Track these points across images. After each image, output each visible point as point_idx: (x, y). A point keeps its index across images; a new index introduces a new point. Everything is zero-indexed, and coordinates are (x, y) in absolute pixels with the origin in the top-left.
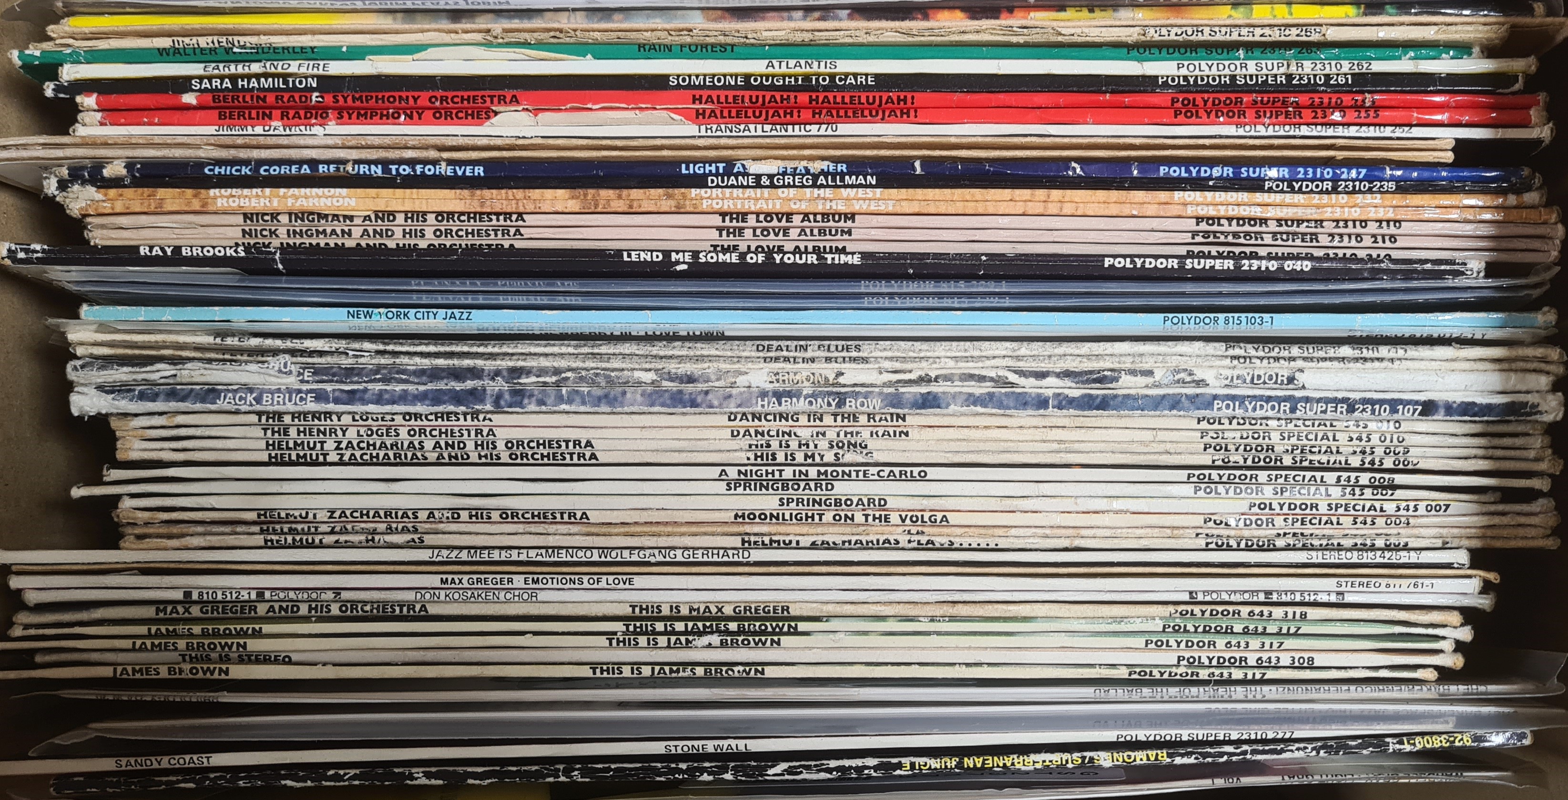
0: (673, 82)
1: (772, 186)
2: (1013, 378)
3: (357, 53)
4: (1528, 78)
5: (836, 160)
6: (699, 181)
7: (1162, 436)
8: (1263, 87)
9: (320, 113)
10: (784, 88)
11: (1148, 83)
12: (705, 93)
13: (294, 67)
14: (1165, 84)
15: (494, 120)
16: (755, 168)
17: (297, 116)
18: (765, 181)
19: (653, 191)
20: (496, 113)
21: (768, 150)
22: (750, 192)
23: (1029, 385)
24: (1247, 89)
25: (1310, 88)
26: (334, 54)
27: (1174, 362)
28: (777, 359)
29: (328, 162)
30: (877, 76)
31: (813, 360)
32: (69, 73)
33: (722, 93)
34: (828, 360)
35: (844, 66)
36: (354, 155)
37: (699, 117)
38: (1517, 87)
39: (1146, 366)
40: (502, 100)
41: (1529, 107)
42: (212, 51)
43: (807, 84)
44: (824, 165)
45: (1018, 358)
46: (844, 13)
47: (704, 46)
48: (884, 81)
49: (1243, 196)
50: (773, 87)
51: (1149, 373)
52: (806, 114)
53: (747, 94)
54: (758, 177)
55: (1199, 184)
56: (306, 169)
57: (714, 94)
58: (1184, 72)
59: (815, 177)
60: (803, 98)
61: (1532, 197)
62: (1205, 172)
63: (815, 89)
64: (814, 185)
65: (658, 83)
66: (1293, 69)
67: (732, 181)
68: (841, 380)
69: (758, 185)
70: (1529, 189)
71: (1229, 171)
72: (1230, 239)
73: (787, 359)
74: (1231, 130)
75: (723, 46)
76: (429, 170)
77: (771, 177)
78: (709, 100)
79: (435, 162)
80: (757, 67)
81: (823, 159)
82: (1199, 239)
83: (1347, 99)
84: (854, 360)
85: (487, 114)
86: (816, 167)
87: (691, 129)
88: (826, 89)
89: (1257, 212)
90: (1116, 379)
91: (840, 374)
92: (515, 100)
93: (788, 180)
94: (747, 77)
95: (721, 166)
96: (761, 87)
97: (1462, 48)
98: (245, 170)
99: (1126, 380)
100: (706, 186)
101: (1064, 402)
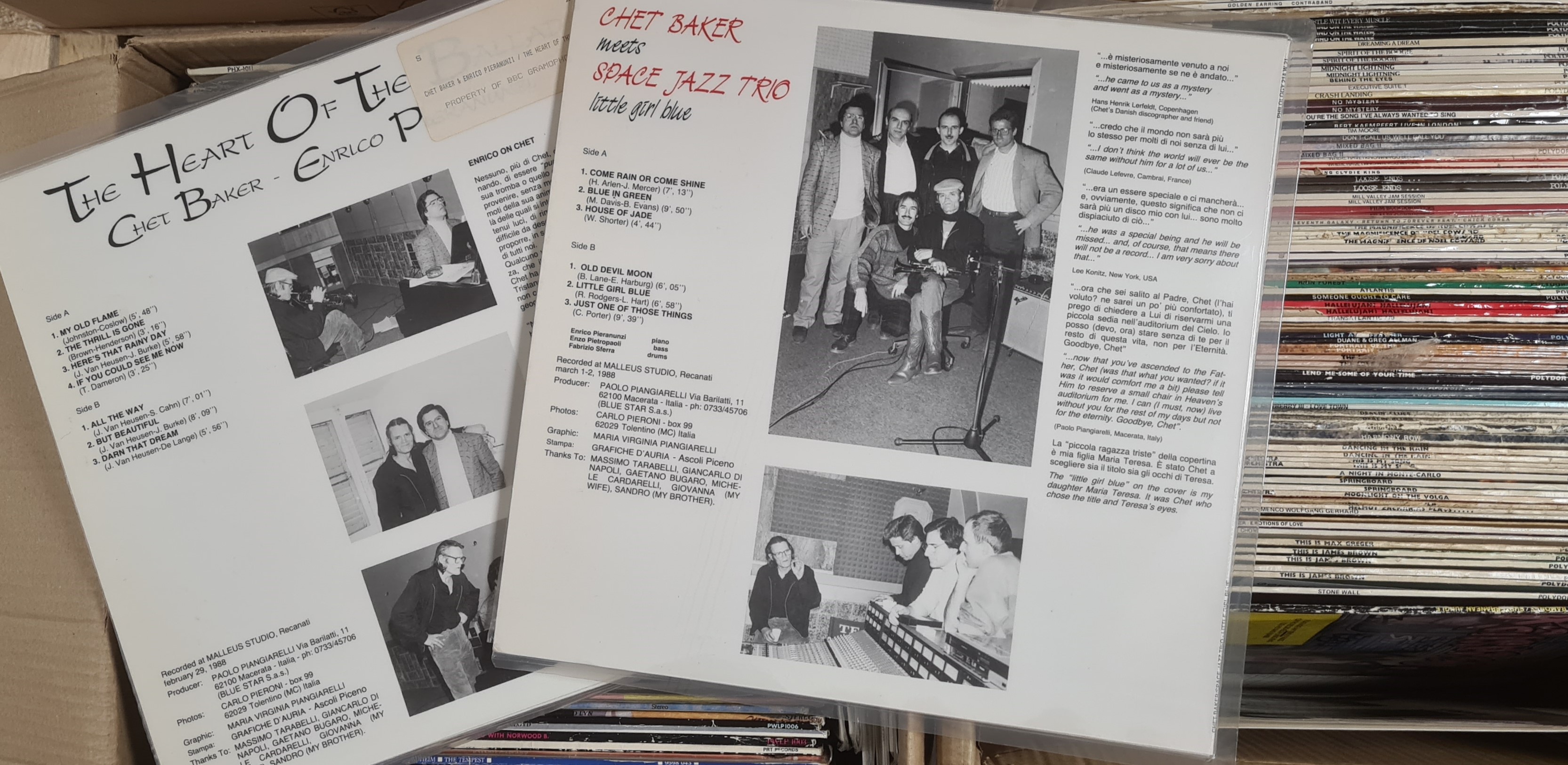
0: (1314, 298)
1: (1368, 343)
2: (1485, 428)
5: (1397, 332)
6: (1334, 341)
7: (1554, 460)
10: (1368, 300)
11: (1542, 299)
12: (1331, 303)
14: (1550, 300)
16: (1359, 335)
18: (1364, 340)
19: (1312, 345)
21: (1363, 327)
22: (1357, 345)
23: (1492, 431)
27: (1560, 422)
28: (1369, 418)
30: (1411, 295)
31: (1387, 419)
33: (1339, 303)
34: (1394, 419)
35: (1397, 291)
37: (1328, 312)
39: (1548, 424)
43: (1378, 299)
44: (1391, 334)
45: (1485, 419)
46: (1397, 269)
47: (1330, 282)
48: (1415, 298)
50: (1362, 300)
51: (1550, 427)
52: (1379, 312)
53: (1351, 303)
54: (1361, 339)
57: (1335, 303)
58: (1560, 294)
59: (1388, 339)
60: (1378, 305)
63: (1382, 301)
64: (1388, 343)
65: (1308, 298)
67: (1349, 340)
68: (1403, 428)
69: (1361, 342)
73: (1374, 418)
75: (1338, 283)
77: (1367, 339)
78: (1333, 305)
80: (1357, 291)
81: (1390, 331)
84: (1406, 419)
86: (1387, 334)
87: (1325, 319)
88: (1387, 301)
90: (1534, 430)
91: (1401, 425)
93: (1375, 340)
94: (1349, 296)
95: (1342, 335)
96: (1357, 300)
99: (1538, 429)
100: (1336, 343)
101: (1508, 438)
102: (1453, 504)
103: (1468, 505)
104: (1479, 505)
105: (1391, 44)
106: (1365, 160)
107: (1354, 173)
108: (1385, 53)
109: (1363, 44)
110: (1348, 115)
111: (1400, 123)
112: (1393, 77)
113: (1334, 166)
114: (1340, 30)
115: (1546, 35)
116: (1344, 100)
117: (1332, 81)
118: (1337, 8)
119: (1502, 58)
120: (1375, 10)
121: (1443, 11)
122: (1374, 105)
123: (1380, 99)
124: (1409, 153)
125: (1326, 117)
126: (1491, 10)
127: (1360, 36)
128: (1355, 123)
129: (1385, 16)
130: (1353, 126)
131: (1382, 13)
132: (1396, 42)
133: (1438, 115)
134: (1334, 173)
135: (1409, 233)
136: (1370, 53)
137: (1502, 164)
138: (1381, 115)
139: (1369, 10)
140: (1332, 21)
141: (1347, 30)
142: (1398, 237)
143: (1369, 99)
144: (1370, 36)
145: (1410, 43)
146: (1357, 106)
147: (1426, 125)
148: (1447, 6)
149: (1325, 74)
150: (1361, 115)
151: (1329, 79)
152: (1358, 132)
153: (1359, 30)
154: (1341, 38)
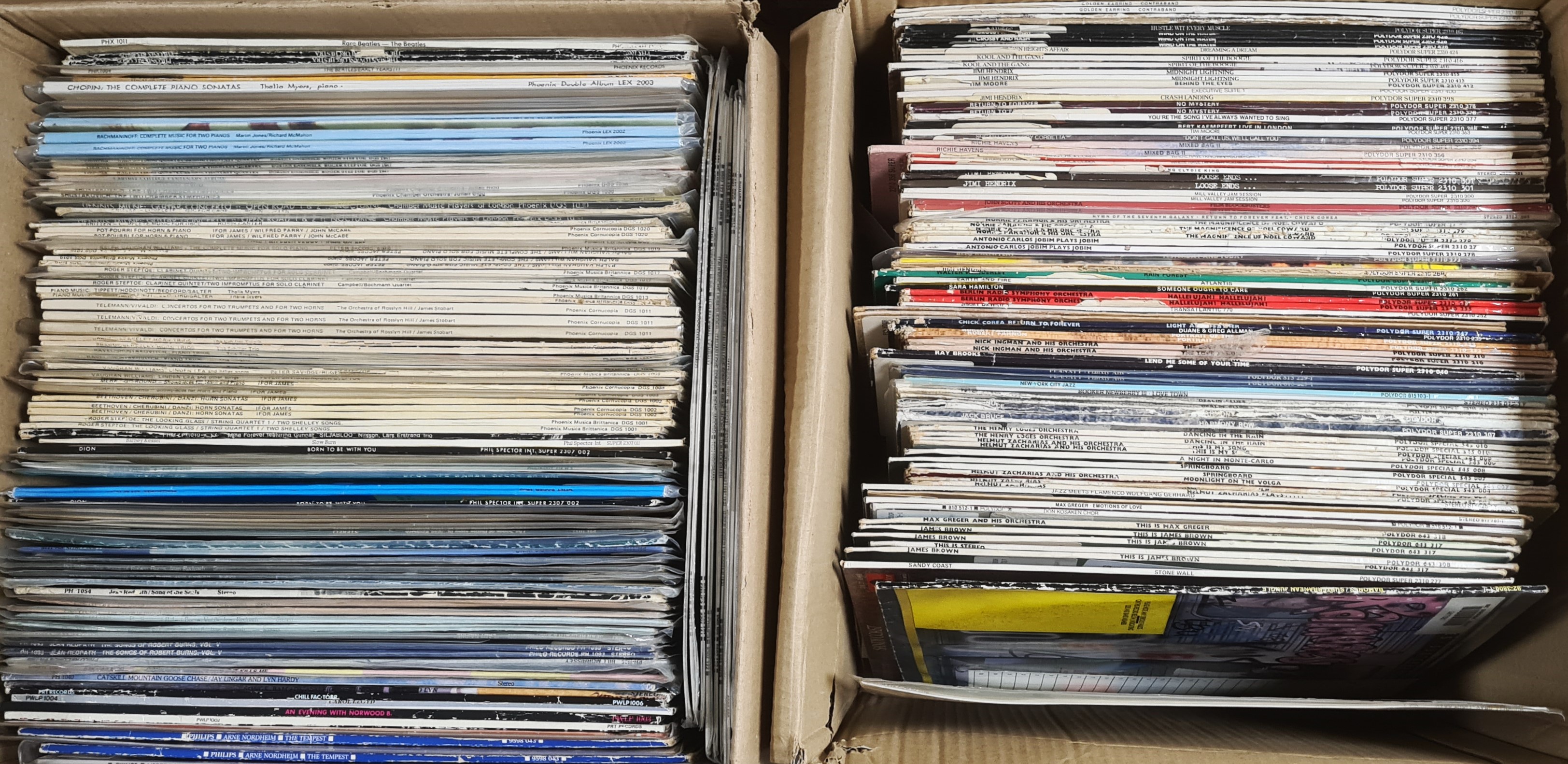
0: (1159, 289)
1: (1207, 333)
2: (1314, 416)
3: (1022, 275)
4: (1536, 295)
5: (1235, 324)
6: (1176, 331)
7: (1379, 448)
8: (1419, 297)
9: (1006, 299)
10: (1208, 293)
11: (1368, 294)
12: (1174, 294)
13: (996, 280)
14: (1376, 295)
15: (1082, 303)
16: (1199, 326)
17: (995, 299)
18: (1204, 331)
19: (1155, 335)
20: (1082, 300)
21: (1204, 318)
22: (1197, 335)
23: (1321, 420)
24: (1412, 297)
25: (1440, 298)
26: (1013, 275)
27: (1385, 412)
28: (1207, 406)
29: (1012, 320)
30: (1249, 289)
31: (1223, 407)
32: (899, 281)
33: (1181, 294)
34: (1230, 406)
35: (1235, 285)
36: (1025, 316)
37: (1171, 303)
38: (1531, 299)
39: (1373, 413)
40: (1085, 295)
41: (1537, 308)
42: (961, 273)
43: (1218, 292)
44: (1229, 325)
45: (1314, 408)
46: (1235, 263)
47: (1173, 275)
48: (1252, 291)
49: (1414, 342)
50: (1203, 292)
51: (1374, 416)
52: (1219, 304)
53: (1192, 295)
54: (1201, 329)
55: (1395, 337)
56: (1002, 322)
57: (1178, 294)
58: (1384, 290)
59: (1226, 330)
60: (1217, 297)
61: (1542, 346)
62: (1397, 332)
63: (1221, 293)
64: (1226, 333)
65: (1153, 289)
66: (1433, 290)
67: (1190, 330)
68: (1237, 415)
69: (1201, 333)
70: (1540, 342)
71: (1407, 332)
72: (1409, 361)
73: (1212, 406)
74: (1406, 315)
75: (1182, 276)
76: (1056, 324)
77: (1207, 329)
78: (1176, 296)
79: (1059, 321)
80: (1197, 284)
81: (1228, 323)
82: (1395, 361)
83: (1457, 303)
84: (1241, 407)
85: (1080, 300)
86: (1226, 326)
87: (1169, 310)
88: (1226, 293)
89: (1421, 349)
90: (1359, 419)
91: (1236, 413)
92: (1091, 295)
93: (1214, 330)
94: (1192, 289)
95: (1184, 325)
96: (1198, 292)
97: (1505, 284)
98: (976, 322)
99: (1363, 418)
100: (1178, 332)
101: (1335, 427)
102: (1285, 490)
103: (1299, 490)
104: (1309, 491)
105: (1231, 50)
106: (1205, 158)
107: (1195, 171)
108: (1225, 59)
109: (1205, 50)
110: (1191, 116)
111: (1239, 125)
112: (1233, 82)
113: (1177, 164)
114: (1184, 37)
115: (1373, 46)
116: (1187, 102)
117: (1177, 84)
118: (1180, 16)
119: (1331, 66)
120: (1215, 18)
121: (1277, 21)
122: (1215, 108)
123: (1221, 102)
124: (1246, 153)
125: (1170, 117)
126: (1321, 22)
127: (1202, 43)
128: (1196, 124)
129: (1225, 25)
130: (1195, 127)
131: (1222, 21)
132: (1235, 48)
133: (1274, 118)
134: (1177, 170)
135: (1246, 229)
136: (1212, 59)
137: (1331, 166)
138: (1221, 117)
139: (1210, 19)
140: (1177, 28)
141: (1191, 37)
142: (1235, 233)
143: (1211, 102)
144: (1212, 43)
145: (1247, 50)
146: (1199, 108)
147: (1263, 128)
148: (1281, 16)
149: (1170, 77)
150: (1202, 117)
151: (1174, 82)
152: (1200, 132)
153: (1202, 37)
154: (1186, 43)
